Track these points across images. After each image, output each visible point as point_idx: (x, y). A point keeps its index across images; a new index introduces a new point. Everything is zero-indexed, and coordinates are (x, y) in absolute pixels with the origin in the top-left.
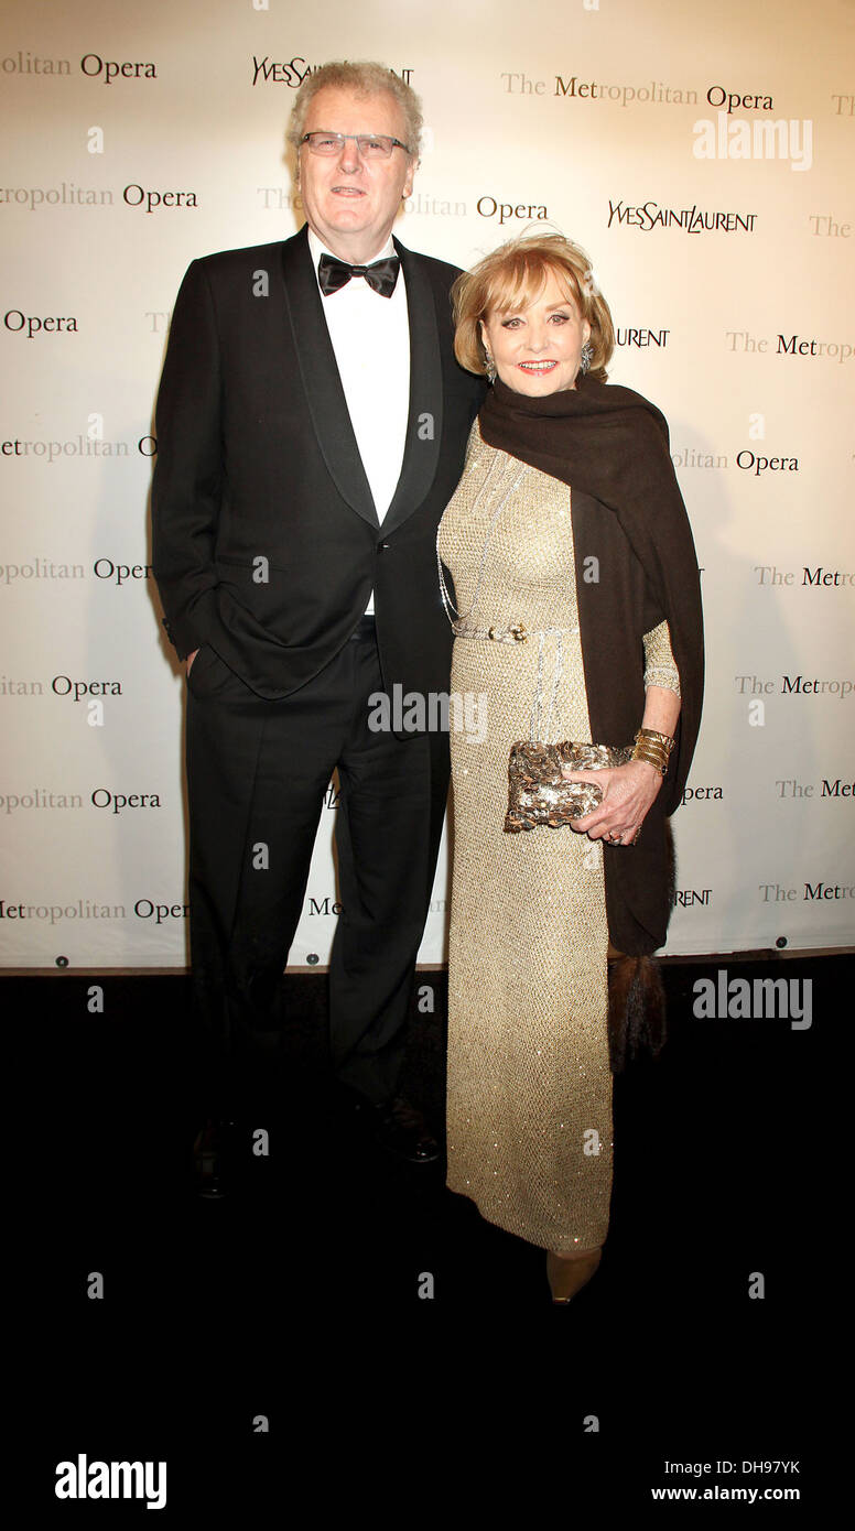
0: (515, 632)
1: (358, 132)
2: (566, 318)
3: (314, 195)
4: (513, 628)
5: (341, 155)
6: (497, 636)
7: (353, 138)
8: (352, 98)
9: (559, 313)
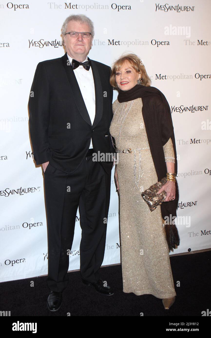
0: (129, 150)
1: (82, 31)
2: (130, 72)
3: (71, 47)
4: (128, 149)
5: (78, 37)
6: (125, 152)
7: (81, 33)
8: (80, 24)
9: (128, 71)
